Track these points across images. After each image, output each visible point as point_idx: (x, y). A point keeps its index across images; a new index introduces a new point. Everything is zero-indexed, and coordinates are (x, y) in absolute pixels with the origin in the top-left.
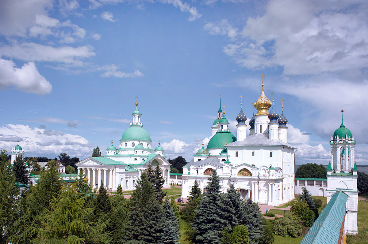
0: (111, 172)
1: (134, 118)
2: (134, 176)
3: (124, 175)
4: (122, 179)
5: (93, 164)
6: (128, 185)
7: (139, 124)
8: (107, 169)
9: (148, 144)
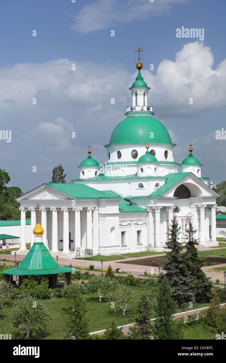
0: (89, 214)
1: (134, 97)
2: (139, 223)
3: (117, 218)
4: (113, 229)
5: (52, 198)
6: (126, 243)
7: (145, 109)
8: (82, 209)
9: (166, 153)
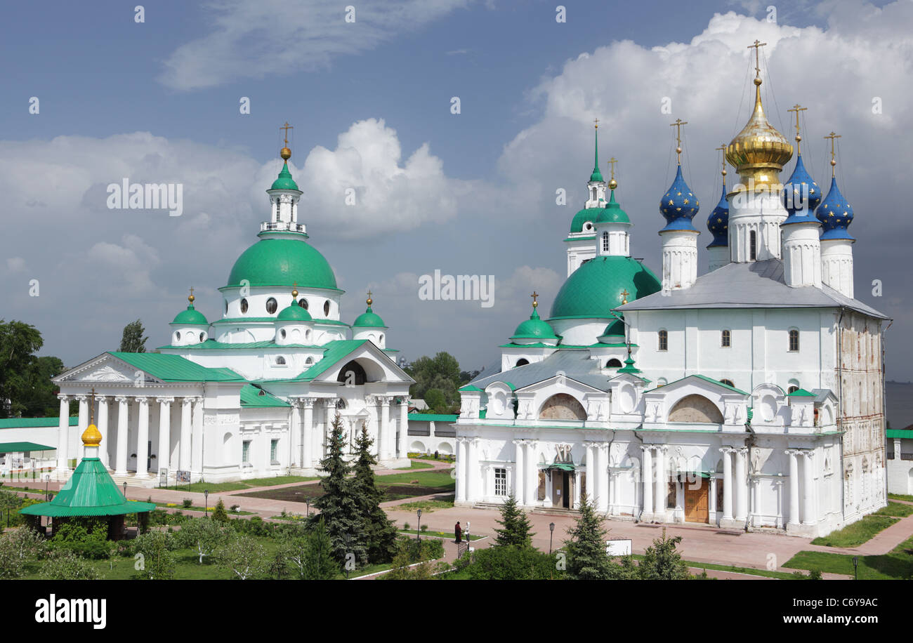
0: (186, 409)
1: (275, 206)
2: (276, 425)
3: (236, 418)
4: (228, 436)
5: (120, 379)
6: (251, 460)
7: (293, 227)
8: (173, 400)
9: (327, 305)
